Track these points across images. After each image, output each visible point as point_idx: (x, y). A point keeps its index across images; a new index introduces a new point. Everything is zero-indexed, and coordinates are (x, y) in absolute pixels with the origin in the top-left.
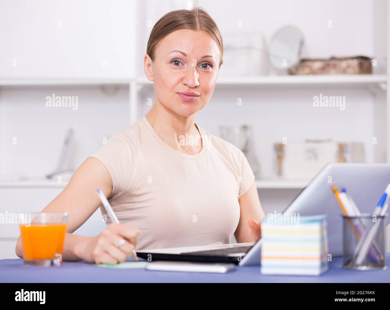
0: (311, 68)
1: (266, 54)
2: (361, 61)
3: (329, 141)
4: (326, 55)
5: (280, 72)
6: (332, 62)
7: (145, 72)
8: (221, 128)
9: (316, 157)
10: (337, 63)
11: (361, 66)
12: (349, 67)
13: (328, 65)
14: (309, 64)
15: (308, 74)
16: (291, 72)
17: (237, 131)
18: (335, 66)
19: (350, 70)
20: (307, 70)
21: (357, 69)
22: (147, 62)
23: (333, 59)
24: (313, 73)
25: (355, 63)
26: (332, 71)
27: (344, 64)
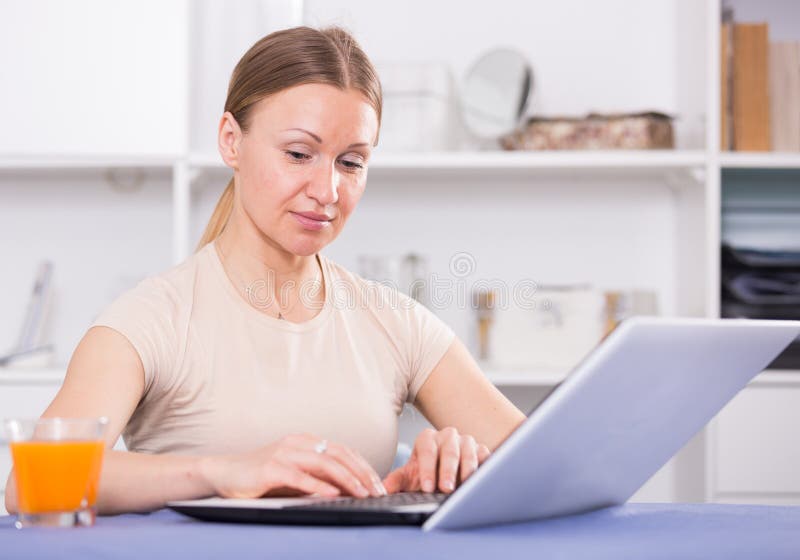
0: (547, 136)
1: (456, 108)
2: (653, 121)
3: (586, 287)
4: (579, 110)
5: (484, 145)
6: (593, 125)
7: (220, 146)
8: (362, 260)
9: (559, 321)
10: (603, 125)
11: (652, 132)
12: (626, 134)
13: (584, 130)
14: (545, 127)
15: (542, 148)
16: (507, 145)
17: (394, 266)
18: (597, 133)
19: (629, 141)
20: (539, 140)
21: (644, 138)
22: (227, 128)
23: (593, 117)
24: (552, 146)
25: (640, 125)
26: (592, 143)
27: (617, 129)
